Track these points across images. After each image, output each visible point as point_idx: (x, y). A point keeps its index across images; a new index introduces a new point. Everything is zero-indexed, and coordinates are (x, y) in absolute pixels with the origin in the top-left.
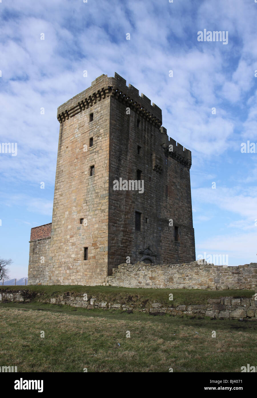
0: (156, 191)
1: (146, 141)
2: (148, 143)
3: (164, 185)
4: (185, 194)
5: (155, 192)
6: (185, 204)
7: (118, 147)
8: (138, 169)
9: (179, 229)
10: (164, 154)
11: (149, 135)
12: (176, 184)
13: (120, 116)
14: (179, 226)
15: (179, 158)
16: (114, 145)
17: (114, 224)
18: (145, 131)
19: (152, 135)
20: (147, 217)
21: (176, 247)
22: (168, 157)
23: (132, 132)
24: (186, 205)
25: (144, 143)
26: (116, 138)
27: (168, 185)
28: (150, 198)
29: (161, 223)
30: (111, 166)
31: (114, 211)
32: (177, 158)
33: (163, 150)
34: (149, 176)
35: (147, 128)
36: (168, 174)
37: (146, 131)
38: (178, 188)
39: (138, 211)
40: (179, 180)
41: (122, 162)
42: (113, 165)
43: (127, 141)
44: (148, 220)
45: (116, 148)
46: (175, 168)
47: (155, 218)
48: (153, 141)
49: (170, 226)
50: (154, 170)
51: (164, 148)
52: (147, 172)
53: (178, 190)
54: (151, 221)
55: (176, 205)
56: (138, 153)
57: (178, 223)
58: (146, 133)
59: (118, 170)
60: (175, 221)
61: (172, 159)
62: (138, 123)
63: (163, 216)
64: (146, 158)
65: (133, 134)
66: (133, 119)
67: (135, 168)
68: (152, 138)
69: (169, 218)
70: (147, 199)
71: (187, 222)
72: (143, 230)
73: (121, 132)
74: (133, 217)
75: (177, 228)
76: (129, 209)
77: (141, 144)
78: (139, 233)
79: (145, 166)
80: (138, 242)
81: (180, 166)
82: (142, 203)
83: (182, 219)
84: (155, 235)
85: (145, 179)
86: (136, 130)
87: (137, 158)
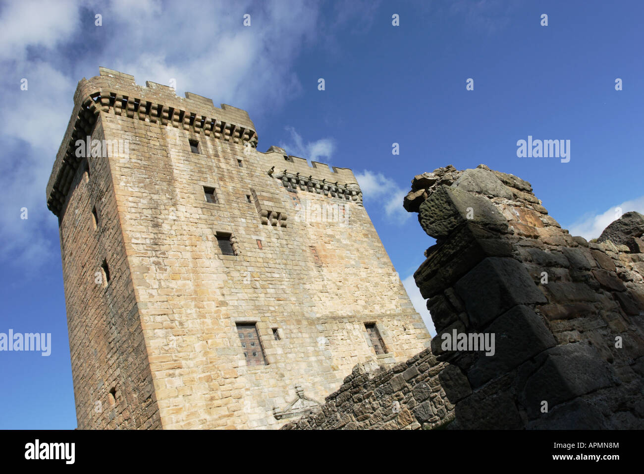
0: (286, 264)
1: (225, 174)
2: (232, 178)
3: (304, 248)
4: (367, 251)
5: (283, 266)
6: (376, 270)
7: (145, 201)
8: (217, 232)
9: (378, 325)
10: (284, 189)
11: (232, 162)
12: (337, 237)
13: (139, 142)
14: (377, 320)
15: (326, 187)
16: (131, 199)
17: (171, 372)
18: (216, 155)
19: (239, 161)
20: (275, 326)
22: (296, 192)
23: (177, 164)
24: (380, 271)
25: (221, 179)
26: (134, 184)
27: (314, 245)
28: (271, 284)
29: (320, 328)
30: (133, 244)
31: (165, 341)
32: (322, 187)
34: (255, 237)
35: (219, 149)
37: (221, 156)
38: (347, 245)
41: (166, 227)
42: (137, 239)
43: (170, 184)
44: (280, 332)
45: (139, 204)
47: (299, 322)
48: (244, 171)
49: (349, 326)
50: (265, 223)
51: (281, 178)
52: (247, 232)
53: (345, 247)
54: (291, 330)
55: (352, 280)
56: (208, 200)
57: (373, 314)
58: (221, 160)
59: (155, 247)
60: (362, 311)
61: (308, 193)
62: (194, 147)
63: (322, 310)
64: (235, 205)
65: (184, 168)
66: (178, 141)
67: (209, 233)
68: (241, 165)
69: (341, 310)
70: (265, 288)
71: (396, 306)
72: (271, 358)
73: (148, 170)
74: (232, 338)
75: (374, 325)
76: (215, 323)
77: (212, 182)
78: (261, 370)
79: (237, 221)
80: (265, 390)
81: (334, 202)
82: (250, 300)
83: (379, 302)
84: (312, 359)
85: (242, 247)
86: (192, 159)
87: (209, 210)
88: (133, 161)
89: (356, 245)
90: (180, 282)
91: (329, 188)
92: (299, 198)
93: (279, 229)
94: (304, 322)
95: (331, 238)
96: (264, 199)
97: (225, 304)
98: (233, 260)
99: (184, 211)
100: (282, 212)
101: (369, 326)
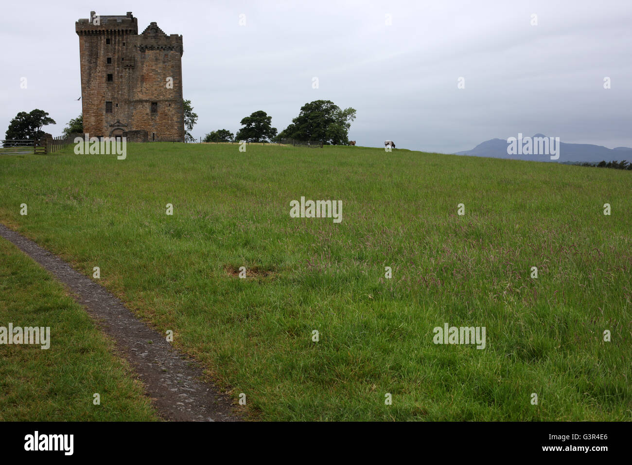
0: (129, 83)
2: (118, 52)
3: (139, 76)
5: (127, 84)
8: (108, 74)
9: (158, 104)
10: (139, 52)
11: (121, 45)
12: (157, 70)
14: (159, 102)
15: (160, 47)
16: (84, 66)
18: (115, 43)
19: (124, 43)
20: (117, 103)
21: (153, 117)
22: (145, 52)
25: (114, 53)
26: (85, 61)
27: (144, 74)
28: (121, 90)
29: (133, 104)
32: (158, 48)
33: (139, 49)
35: (117, 40)
36: (145, 65)
39: (108, 101)
40: (161, 65)
41: (93, 74)
43: (96, 59)
44: (119, 105)
45: (87, 68)
46: (155, 57)
47: (126, 102)
48: (125, 47)
49: (144, 104)
50: (125, 69)
51: (139, 47)
52: (118, 73)
53: (159, 74)
54: (122, 105)
55: (155, 87)
56: (108, 63)
57: (157, 100)
58: (117, 45)
59: (89, 81)
60: (153, 98)
61: (151, 51)
62: (108, 41)
63: (137, 98)
64: (116, 63)
65: (102, 52)
66: (102, 41)
67: (105, 75)
68: (124, 45)
69: (145, 98)
70: (118, 91)
71: (172, 97)
72: (113, 112)
73: (91, 55)
74: (104, 106)
75: (156, 103)
76: (100, 102)
77: (110, 55)
78: (109, 114)
79: (115, 69)
80: (109, 119)
81: (163, 53)
82: (112, 95)
83: (164, 95)
84: (126, 113)
85: (115, 78)
86: (106, 48)
87: (107, 66)
88: (87, 53)
89: (164, 72)
90: (93, 91)
91: (162, 47)
92: (145, 55)
93: (131, 70)
94: (127, 102)
95: (153, 70)
96: (126, 60)
97: (104, 97)
98: (110, 83)
99: (99, 69)
100: (132, 64)
101: (154, 104)
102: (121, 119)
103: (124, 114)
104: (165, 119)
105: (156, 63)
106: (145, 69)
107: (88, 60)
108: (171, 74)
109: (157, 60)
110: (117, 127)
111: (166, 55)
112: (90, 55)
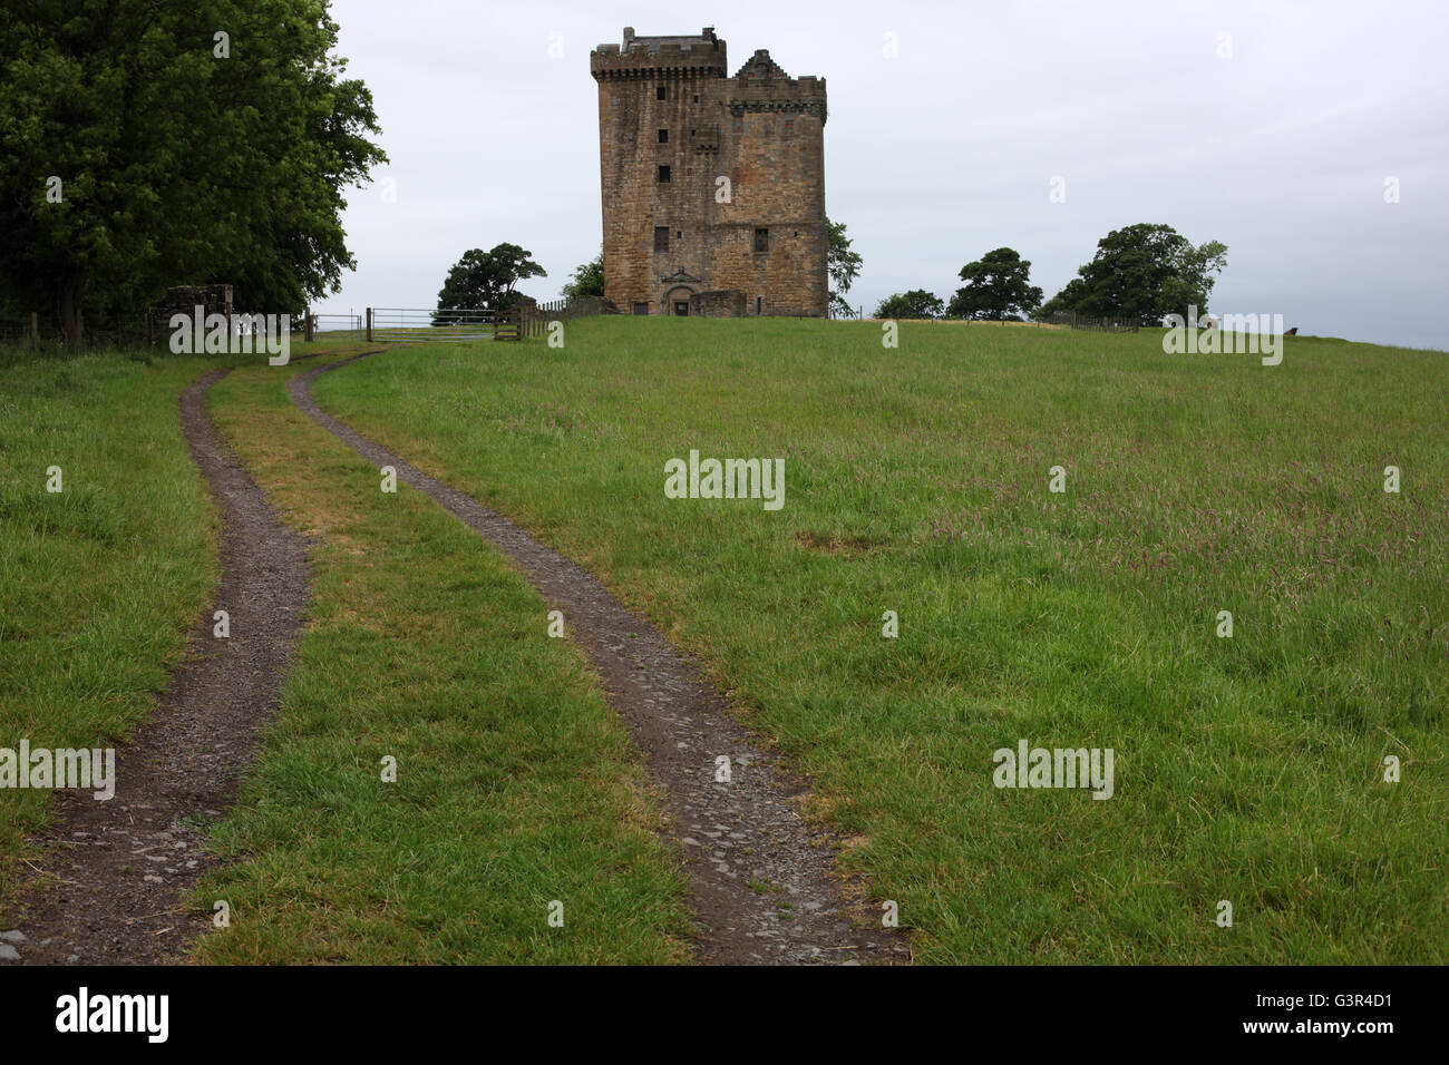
1: (680, 114)
2: (684, 117)
3: (727, 171)
4: (796, 165)
6: (796, 183)
7: (616, 150)
8: (660, 167)
9: (770, 231)
10: (730, 116)
11: (689, 101)
12: (768, 156)
14: (769, 228)
15: (776, 106)
16: (609, 148)
18: (676, 97)
19: (696, 97)
20: (680, 230)
21: (758, 262)
22: (742, 116)
23: (644, 114)
24: (800, 184)
25: (674, 120)
27: (737, 167)
28: (688, 201)
29: (715, 232)
32: (771, 106)
33: (728, 109)
35: (681, 90)
36: (741, 146)
37: (680, 97)
38: (775, 162)
39: (659, 225)
40: (777, 145)
41: (626, 167)
43: (635, 134)
44: (683, 234)
45: (613, 152)
46: (765, 126)
47: (698, 228)
48: (697, 105)
49: (740, 231)
50: (698, 154)
51: (729, 106)
52: (682, 163)
53: (771, 165)
54: (690, 234)
55: (763, 194)
56: (661, 141)
57: (768, 223)
58: (680, 101)
59: (618, 182)
60: (760, 220)
61: (754, 114)
62: (661, 94)
63: (722, 220)
64: (678, 142)
65: (648, 117)
66: (649, 94)
67: (653, 167)
68: (696, 101)
69: (740, 218)
70: (681, 204)
71: (800, 215)
72: (671, 250)
73: (623, 124)
74: (650, 236)
75: (766, 231)
76: (642, 228)
77: (665, 125)
78: (662, 255)
79: (676, 155)
80: (661, 266)
81: (782, 118)
82: (669, 213)
83: (783, 212)
84: (699, 252)
85: (676, 175)
86: (656, 107)
87: (658, 150)
88: (614, 119)
90: (628, 204)
91: (780, 106)
92: (742, 122)
93: (711, 156)
94: (702, 229)
95: (760, 157)
96: (701, 134)
97: (651, 216)
98: (665, 186)
99: (640, 154)
100: (714, 144)
101: (761, 232)
102: (686, 265)
103: (696, 256)
104: (785, 266)
105: (765, 140)
106: (741, 154)
107: (616, 136)
108: (801, 165)
109: (768, 133)
110: (678, 284)
111: (789, 123)
112: (620, 124)
